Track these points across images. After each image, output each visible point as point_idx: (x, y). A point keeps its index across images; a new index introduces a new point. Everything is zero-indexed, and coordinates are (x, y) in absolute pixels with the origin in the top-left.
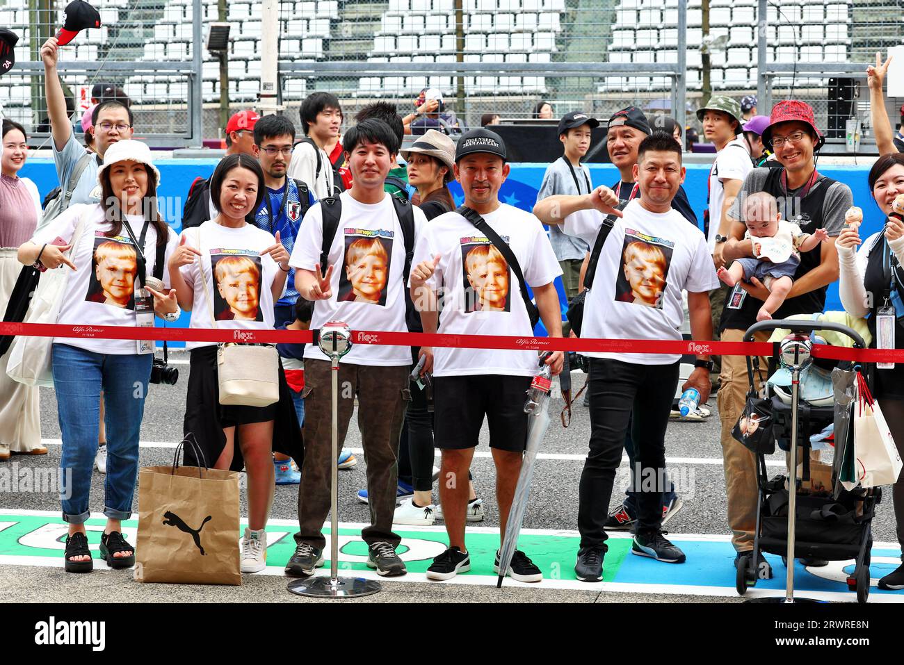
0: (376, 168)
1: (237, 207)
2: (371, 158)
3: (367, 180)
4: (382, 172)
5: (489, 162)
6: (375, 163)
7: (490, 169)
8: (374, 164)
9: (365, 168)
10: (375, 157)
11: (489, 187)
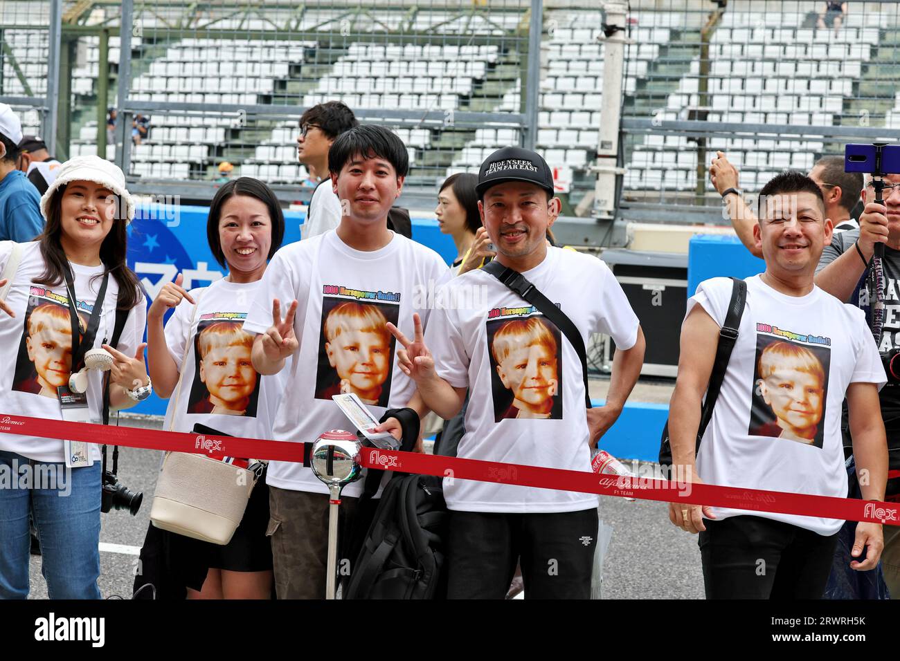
0: (374, 195)
1: (244, 252)
2: (369, 180)
3: (362, 212)
4: (385, 201)
5: (523, 195)
6: (374, 187)
7: (525, 205)
8: (372, 189)
9: (359, 194)
10: (375, 179)
11: (526, 232)
